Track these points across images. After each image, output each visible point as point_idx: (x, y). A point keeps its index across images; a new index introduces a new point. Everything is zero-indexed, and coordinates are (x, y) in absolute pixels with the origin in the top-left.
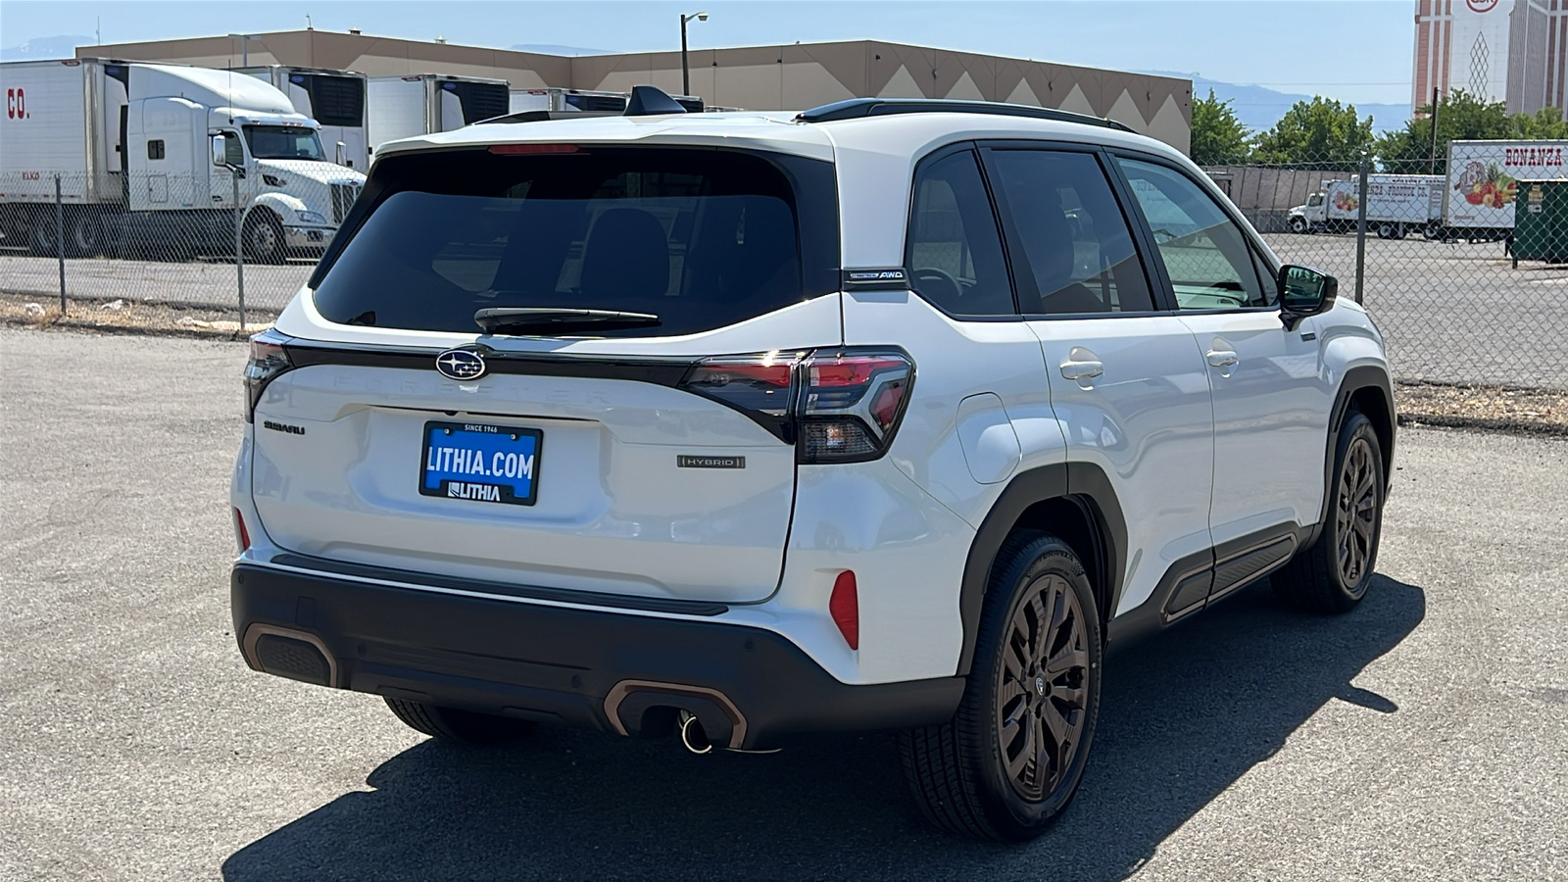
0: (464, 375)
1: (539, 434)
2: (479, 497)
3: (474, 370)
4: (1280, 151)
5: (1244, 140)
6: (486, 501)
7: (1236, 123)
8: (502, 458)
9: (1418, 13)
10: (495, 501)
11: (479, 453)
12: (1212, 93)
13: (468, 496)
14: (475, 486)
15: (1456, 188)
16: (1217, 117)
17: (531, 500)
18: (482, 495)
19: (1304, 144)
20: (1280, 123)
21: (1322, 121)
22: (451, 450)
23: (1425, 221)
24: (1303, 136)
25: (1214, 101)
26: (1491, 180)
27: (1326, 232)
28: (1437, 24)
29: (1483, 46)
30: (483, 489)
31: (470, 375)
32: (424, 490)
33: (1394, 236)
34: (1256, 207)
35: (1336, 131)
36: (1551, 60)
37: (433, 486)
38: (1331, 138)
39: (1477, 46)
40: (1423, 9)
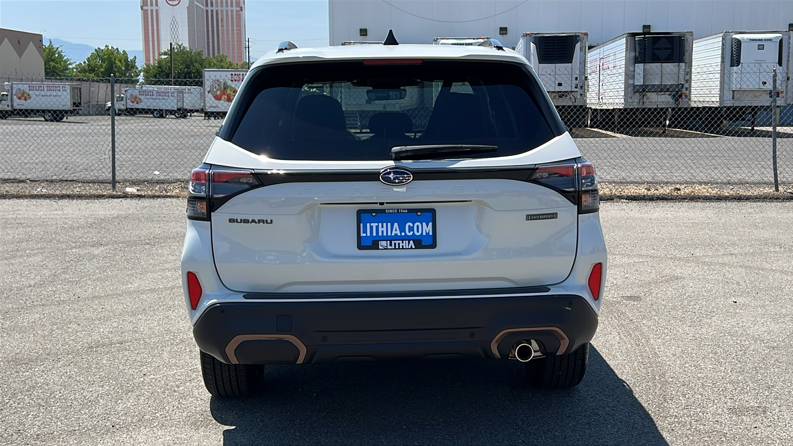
0: (398, 183)
1: (433, 211)
2: (401, 247)
3: (406, 179)
4: (90, 73)
5: (70, 67)
6: (406, 249)
7: (65, 58)
8: (411, 225)
9: (142, 5)
10: (411, 248)
11: (396, 225)
12: (51, 42)
13: (393, 248)
14: (397, 242)
15: (209, 92)
16: (55, 55)
17: (433, 245)
18: (403, 246)
19: (102, 70)
20: (89, 58)
21: (111, 58)
22: (377, 224)
23: (176, 109)
24: (101, 65)
25: (52, 46)
26: (225, 89)
27: (125, 115)
28: (152, 11)
29: (175, 23)
30: (403, 243)
31: (403, 182)
32: (360, 247)
33: (161, 116)
34: (89, 102)
35: (119, 64)
36: (208, 31)
37: (368, 244)
38: (116, 67)
39: (173, 23)
40: (144, 3)
